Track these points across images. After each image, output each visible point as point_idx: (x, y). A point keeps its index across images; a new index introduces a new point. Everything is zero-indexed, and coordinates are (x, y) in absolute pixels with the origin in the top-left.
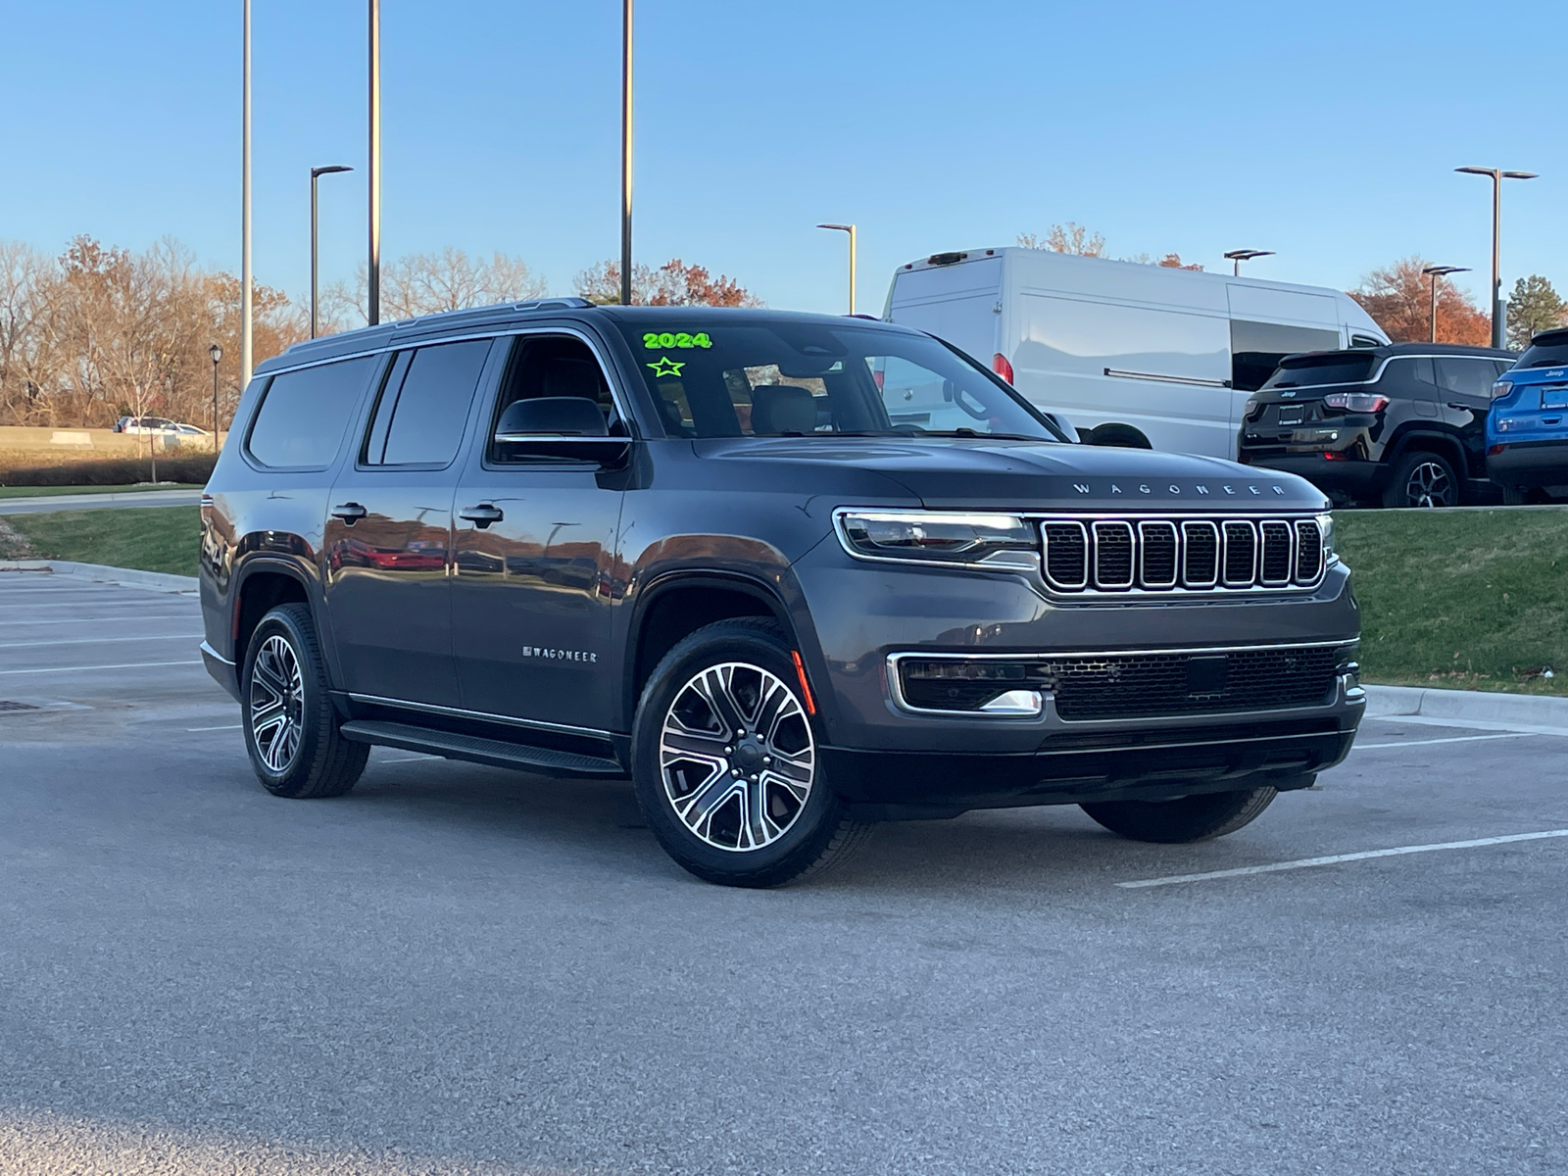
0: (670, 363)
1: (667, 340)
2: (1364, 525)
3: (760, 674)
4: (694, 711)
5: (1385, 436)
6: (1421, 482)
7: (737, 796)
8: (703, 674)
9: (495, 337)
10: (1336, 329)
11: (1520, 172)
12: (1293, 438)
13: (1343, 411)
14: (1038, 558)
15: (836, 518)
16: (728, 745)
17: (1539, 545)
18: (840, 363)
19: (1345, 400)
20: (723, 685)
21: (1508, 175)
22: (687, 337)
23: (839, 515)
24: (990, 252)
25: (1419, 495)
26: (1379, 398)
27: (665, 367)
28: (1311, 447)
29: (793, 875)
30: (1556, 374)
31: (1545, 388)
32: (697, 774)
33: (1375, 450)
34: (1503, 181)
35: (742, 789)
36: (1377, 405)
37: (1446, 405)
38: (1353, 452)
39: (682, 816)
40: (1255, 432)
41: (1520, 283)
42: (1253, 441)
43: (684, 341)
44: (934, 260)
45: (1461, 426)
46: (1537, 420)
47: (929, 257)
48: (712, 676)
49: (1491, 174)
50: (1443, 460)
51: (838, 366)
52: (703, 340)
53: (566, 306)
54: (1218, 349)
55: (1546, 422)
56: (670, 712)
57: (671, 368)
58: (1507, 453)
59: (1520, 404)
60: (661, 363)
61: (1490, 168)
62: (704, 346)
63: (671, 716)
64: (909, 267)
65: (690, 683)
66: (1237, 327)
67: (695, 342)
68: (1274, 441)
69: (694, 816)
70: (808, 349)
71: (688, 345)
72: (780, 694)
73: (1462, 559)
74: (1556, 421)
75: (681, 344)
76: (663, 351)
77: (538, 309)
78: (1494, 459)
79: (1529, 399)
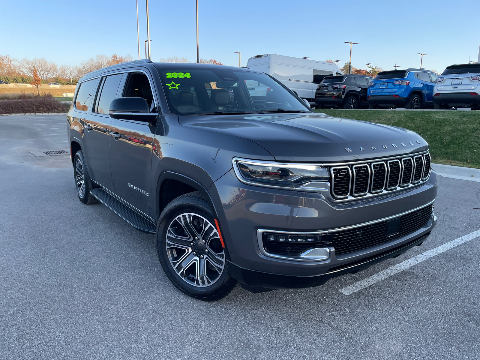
0: (175, 84)
1: (175, 75)
2: (345, 113)
3: (203, 220)
5: (345, 93)
6: (351, 103)
7: (195, 263)
8: (181, 216)
9: (124, 73)
10: (333, 71)
11: (355, 43)
12: (326, 93)
13: (337, 88)
14: (329, 185)
15: (234, 163)
16: (192, 242)
17: (386, 120)
18: (237, 83)
19: (337, 86)
20: (188, 221)
21: (353, 43)
22: (182, 74)
23: (235, 161)
24: (268, 55)
25: (351, 105)
26: (344, 85)
27: (173, 85)
28: (329, 96)
30: (384, 81)
31: (381, 84)
33: (343, 97)
34: (352, 44)
35: (197, 260)
36: (344, 87)
37: (357, 87)
38: (339, 97)
39: (175, 268)
40: (319, 92)
41: (346, 63)
42: (318, 94)
43: (181, 75)
44: (256, 57)
45: (359, 91)
46: (379, 91)
47: (255, 56)
48: (184, 217)
49: (350, 43)
50: (356, 98)
51: (236, 85)
52: (188, 75)
53: (143, 62)
54: (311, 75)
55: (381, 91)
56: (169, 228)
57: (175, 86)
58: (372, 97)
59: (375, 87)
60: (171, 84)
61: (350, 42)
62: (188, 77)
63: (169, 230)
64: (251, 58)
65: (176, 218)
66: (314, 70)
67: (185, 76)
68: (322, 94)
69: (179, 268)
70: (225, 78)
71: (182, 77)
72: (211, 229)
74: (383, 91)
75: (180, 77)
76: (173, 79)
77: (136, 64)
78: (369, 99)
79: (377, 86)
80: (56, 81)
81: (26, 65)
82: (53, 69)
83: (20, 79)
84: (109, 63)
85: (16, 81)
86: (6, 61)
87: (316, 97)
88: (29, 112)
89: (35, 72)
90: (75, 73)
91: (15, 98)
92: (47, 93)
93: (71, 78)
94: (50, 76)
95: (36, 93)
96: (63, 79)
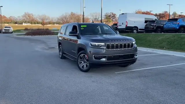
1: (83, 26)
4: (81, 58)
8: (81, 55)
11: (172, 5)
14: (106, 47)
16: (83, 60)
19: (153, 24)
20: (83, 56)
23: (90, 43)
25: (158, 32)
26: (155, 24)
28: (150, 28)
29: (88, 71)
30: (169, 22)
32: (81, 63)
33: (155, 28)
35: (84, 64)
37: (161, 25)
38: (153, 28)
43: (84, 26)
49: (170, 5)
50: (160, 29)
52: (86, 26)
54: (144, 20)
56: (79, 58)
58: (165, 28)
66: (145, 18)
68: (148, 27)
69: (81, 66)
72: (86, 57)
73: (159, 38)
74: (169, 26)
79: (167, 25)
80: (50, 23)
81: (39, 17)
82: (48, 18)
83: (36, 22)
84: (69, 15)
85: (35, 23)
86: (31, 15)
87: (145, 28)
88: (41, 35)
89: (43, 20)
90: (57, 20)
91: (35, 30)
92: (47, 28)
93: (55, 22)
94: (47, 21)
95: (43, 28)
96: (52, 22)
